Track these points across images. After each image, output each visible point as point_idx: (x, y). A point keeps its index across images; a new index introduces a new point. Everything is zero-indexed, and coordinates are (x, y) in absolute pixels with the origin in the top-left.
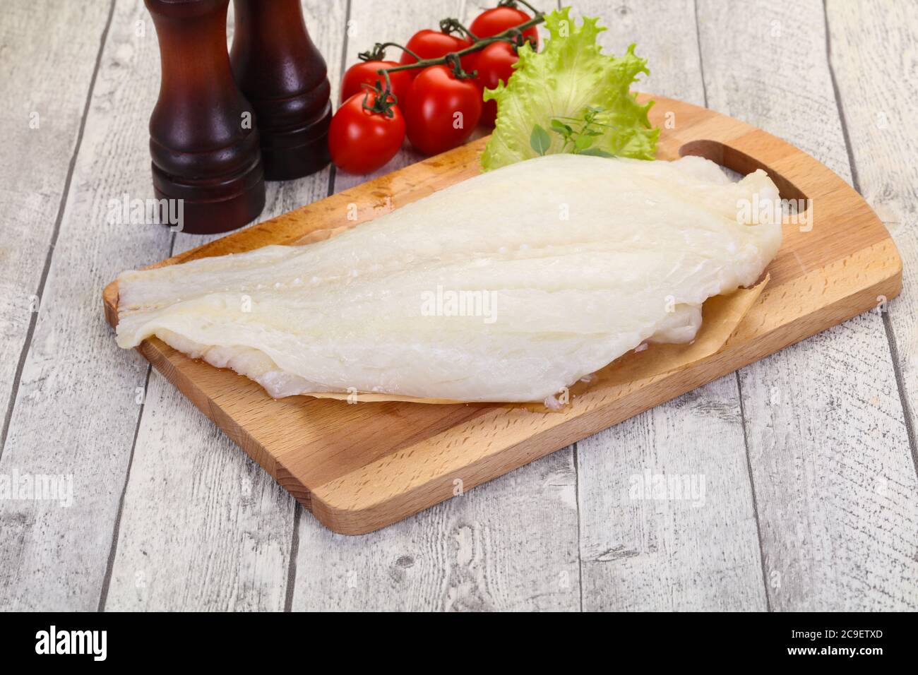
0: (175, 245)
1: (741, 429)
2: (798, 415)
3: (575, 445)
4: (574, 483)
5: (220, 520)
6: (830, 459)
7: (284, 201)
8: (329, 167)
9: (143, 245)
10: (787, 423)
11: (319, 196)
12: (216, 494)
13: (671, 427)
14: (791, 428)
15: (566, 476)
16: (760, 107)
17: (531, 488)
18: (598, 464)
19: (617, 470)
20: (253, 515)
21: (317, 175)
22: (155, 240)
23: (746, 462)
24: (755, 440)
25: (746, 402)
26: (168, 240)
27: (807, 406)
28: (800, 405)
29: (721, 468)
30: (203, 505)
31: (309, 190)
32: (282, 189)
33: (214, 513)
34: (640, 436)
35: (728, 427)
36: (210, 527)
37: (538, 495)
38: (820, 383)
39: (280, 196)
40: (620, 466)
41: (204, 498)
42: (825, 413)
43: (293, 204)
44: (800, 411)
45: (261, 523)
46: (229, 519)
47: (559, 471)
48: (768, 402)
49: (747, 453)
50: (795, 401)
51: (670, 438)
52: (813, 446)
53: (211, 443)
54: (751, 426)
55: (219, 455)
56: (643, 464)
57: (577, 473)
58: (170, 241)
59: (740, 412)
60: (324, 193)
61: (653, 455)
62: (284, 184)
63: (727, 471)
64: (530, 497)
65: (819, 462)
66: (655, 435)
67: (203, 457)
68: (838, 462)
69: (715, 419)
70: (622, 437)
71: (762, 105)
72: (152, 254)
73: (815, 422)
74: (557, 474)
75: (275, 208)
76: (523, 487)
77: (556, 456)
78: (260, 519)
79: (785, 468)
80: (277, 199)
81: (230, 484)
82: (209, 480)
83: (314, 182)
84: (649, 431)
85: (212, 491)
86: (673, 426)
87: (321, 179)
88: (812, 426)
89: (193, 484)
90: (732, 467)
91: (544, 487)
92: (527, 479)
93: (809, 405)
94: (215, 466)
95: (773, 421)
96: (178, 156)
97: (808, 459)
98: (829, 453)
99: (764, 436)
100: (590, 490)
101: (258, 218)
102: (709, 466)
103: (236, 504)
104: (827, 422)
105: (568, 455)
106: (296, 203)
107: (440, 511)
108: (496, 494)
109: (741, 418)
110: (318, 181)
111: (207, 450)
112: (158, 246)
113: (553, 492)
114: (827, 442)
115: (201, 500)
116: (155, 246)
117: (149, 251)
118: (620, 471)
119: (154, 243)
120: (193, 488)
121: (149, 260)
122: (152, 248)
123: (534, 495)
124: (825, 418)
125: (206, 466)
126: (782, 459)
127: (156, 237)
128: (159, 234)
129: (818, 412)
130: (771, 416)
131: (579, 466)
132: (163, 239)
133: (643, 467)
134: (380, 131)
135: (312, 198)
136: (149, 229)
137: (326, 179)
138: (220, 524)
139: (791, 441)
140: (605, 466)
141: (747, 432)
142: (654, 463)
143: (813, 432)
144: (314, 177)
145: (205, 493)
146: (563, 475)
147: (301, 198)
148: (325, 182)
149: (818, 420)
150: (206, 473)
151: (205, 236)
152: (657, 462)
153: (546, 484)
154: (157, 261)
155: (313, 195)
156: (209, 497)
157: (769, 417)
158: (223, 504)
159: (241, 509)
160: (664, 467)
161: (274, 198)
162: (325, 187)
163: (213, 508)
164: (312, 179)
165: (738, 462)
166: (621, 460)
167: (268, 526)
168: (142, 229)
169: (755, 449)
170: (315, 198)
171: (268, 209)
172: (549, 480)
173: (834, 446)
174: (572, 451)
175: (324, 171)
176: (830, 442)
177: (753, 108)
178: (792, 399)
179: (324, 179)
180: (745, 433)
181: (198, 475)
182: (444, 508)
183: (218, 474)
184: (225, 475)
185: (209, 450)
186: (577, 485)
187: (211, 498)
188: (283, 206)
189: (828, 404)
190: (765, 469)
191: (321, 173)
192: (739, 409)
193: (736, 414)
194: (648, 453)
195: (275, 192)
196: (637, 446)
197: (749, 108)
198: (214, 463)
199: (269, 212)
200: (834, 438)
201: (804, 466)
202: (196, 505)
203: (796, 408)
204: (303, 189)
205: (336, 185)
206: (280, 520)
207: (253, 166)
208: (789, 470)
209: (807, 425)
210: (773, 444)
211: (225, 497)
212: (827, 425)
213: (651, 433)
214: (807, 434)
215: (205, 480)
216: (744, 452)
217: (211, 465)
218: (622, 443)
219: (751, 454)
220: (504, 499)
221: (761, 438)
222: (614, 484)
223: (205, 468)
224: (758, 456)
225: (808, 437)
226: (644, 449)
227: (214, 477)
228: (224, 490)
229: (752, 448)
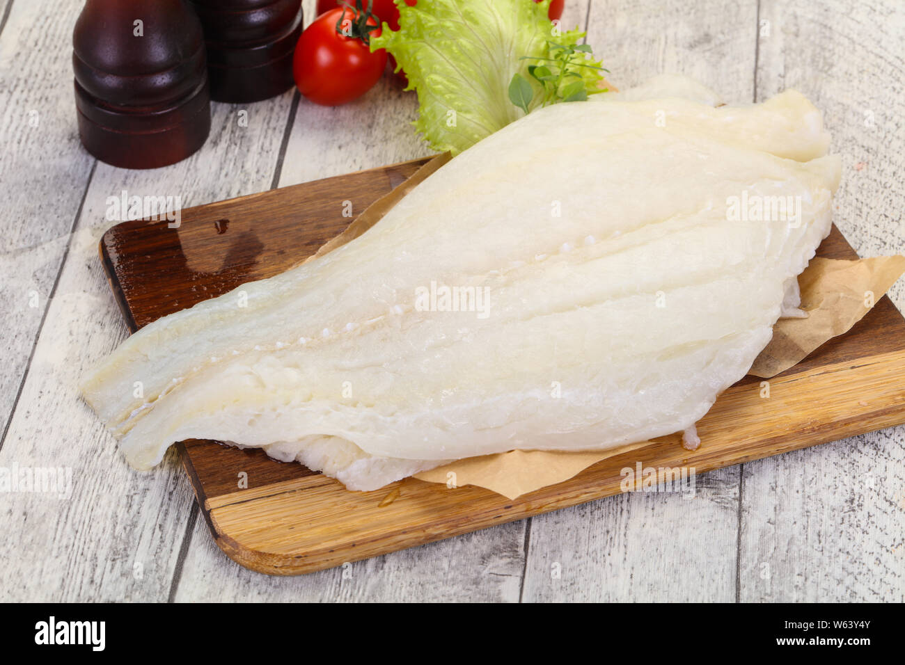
0: (93, 181)
1: (736, 520)
2: (807, 512)
3: (529, 520)
4: (520, 573)
5: (82, 582)
6: (840, 582)
7: (232, 132)
8: (293, 90)
9: (56, 177)
10: (793, 521)
11: (275, 129)
12: (83, 540)
13: (650, 511)
14: (797, 529)
15: (511, 563)
16: (822, 61)
17: (467, 575)
18: (553, 551)
19: (576, 562)
20: (122, 575)
21: (278, 99)
22: (70, 173)
23: (734, 574)
24: (751, 540)
25: (747, 481)
26: (85, 173)
27: (820, 500)
28: (813, 497)
29: (703, 577)
30: (64, 557)
31: (264, 120)
32: (232, 116)
33: (75, 571)
34: (611, 515)
35: (720, 515)
36: (68, 592)
37: (474, 586)
38: (841, 470)
39: (229, 125)
40: (580, 558)
41: (67, 547)
42: (842, 514)
43: (242, 137)
44: (811, 506)
45: (130, 587)
46: (92, 582)
47: (505, 554)
48: (774, 485)
49: (738, 559)
50: (807, 489)
51: (647, 527)
52: (820, 559)
53: (90, 462)
54: (749, 518)
55: (97, 480)
56: (608, 559)
57: (526, 560)
58: (87, 175)
59: (738, 495)
60: (282, 126)
61: (622, 548)
62: (236, 108)
63: (709, 584)
64: (464, 589)
65: (824, 585)
66: (629, 518)
67: (77, 482)
68: (848, 588)
69: (706, 502)
70: (588, 514)
71: (825, 58)
72: (63, 192)
73: (828, 526)
74: (502, 558)
75: (220, 141)
76: (457, 572)
77: (504, 531)
78: (129, 581)
79: (781, 589)
80: (224, 128)
81: (102, 524)
82: (78, 517)
83: (272, 109)
84: (622, 510)
85: (78, 534)
86: (653, 509)
87: (281, 106)
88: (823, 529)
89: (58, 524)
90: (718, 577)
91: (483, 575)
92: (464, 562)
93: (824, 500)
94: (90, 495)
95: (775, 514)
96: (103, 77)
97: (811, 578)
98: (838, 572)
99: (762, 536)
100: (538, 588)
101: (198, 152)
102: (688, 572)
103: (104, 559)
104: (842, 527)
105: (519, 535)
106: (246, 137)
107: (351, 595)
108: (423, 578)
109: (737, 503)
110: (277, 109)
111: (82, 472)
112: (73, 180)
113: (492, 583)
114: (838, 556)
115: (63, 549)
116: (69, 181)
117: (60, 187)
118: (579, 565)
119: (69, 176)
120: (57, 529)
121: (59, 200)
122: (65, 183)
123: (469, 586)
124: (840, 521)
125: (78, 497)
126: (780, 574)
127: (72, 167)
128: (77, 164)
129: (834, 510)
130: (775, 508)
131: (530, 550)
132: (80, 172)
133: (607, 563)
134: (354, 60)
135: (266, 131)
136: (66, 154)
137: (287, 106)
138: (81, 588)
139: (794, 548)
140: (561, 556)
141: (743, 526)
142: (622, 559)
143: (823, 540)
144: (273, 101)
145: (70, 539)
146: (508, 560)
147: (254, 130)
148: (285, 112)
149: (830, 522)
150: (76, 507)
151: (131, 171)
152: (625, 559)
153: (485, 572)
154: (68, 201)
155: (269, 128)
156: (74, 545)
157: (773, 509)
158: (89, 556)
159: (109, 563)
160: (633, 568)
161: (221, 127)
162: (284, 118)
163: (76, 562)
164: (271, 104)
165: (725, 571)
166: (583, 549)
167: (137, 593)
168: (58, 153)
169: (749, 554)
170: (270, 132)
171: (211, 142)
172: (491, 565)
173: (847, 565)
174: (525, 528)
175: (286, 95)
176: (842, 556)
177: (813, 61)
178: (803, 486)
179: (285, 107)
180: (740, 527)
181: (66, 511)
182: (356, 591)
183: (90, 510)
184: (98, 511)
185: (86, 471)
186: (523, 578)
187: (76, 548)
188: (230, 139)
189: (846, 501)
190: (756, 586)
191: (283, 97)
192: (737, 490)
193: (733, 496)
194: (617, 545)
195: (223, 118)
196: (605, 529)
197: (809, 60)
198: (88, 492)
199: (212, 145)
200: (848, 553)
201: (805, 588)
202: (57, 557)
203: (807, 500)
204: (257, 117)
205: (297, 117)
206: (154, 583)
207: (196, 92)
208: (786, 591)
209: (818, 528)
210: (772, 550)
211: (93, 545)
212: (841, 532)
213: (625, 513)
214: (815, 541)
215: (73, 518)
216: (734, 556)
217: (84, 495)
218: (587, 523)
219: (743, 561)
220: (432, 587)
221: (758, 537)
222: (569, 584)
223: (76, 500)
224: (751, 566)
225: (816, 545)
226: (613, 536)
227: (84, 515)
228: (94, 536)
229: (745, 552)
